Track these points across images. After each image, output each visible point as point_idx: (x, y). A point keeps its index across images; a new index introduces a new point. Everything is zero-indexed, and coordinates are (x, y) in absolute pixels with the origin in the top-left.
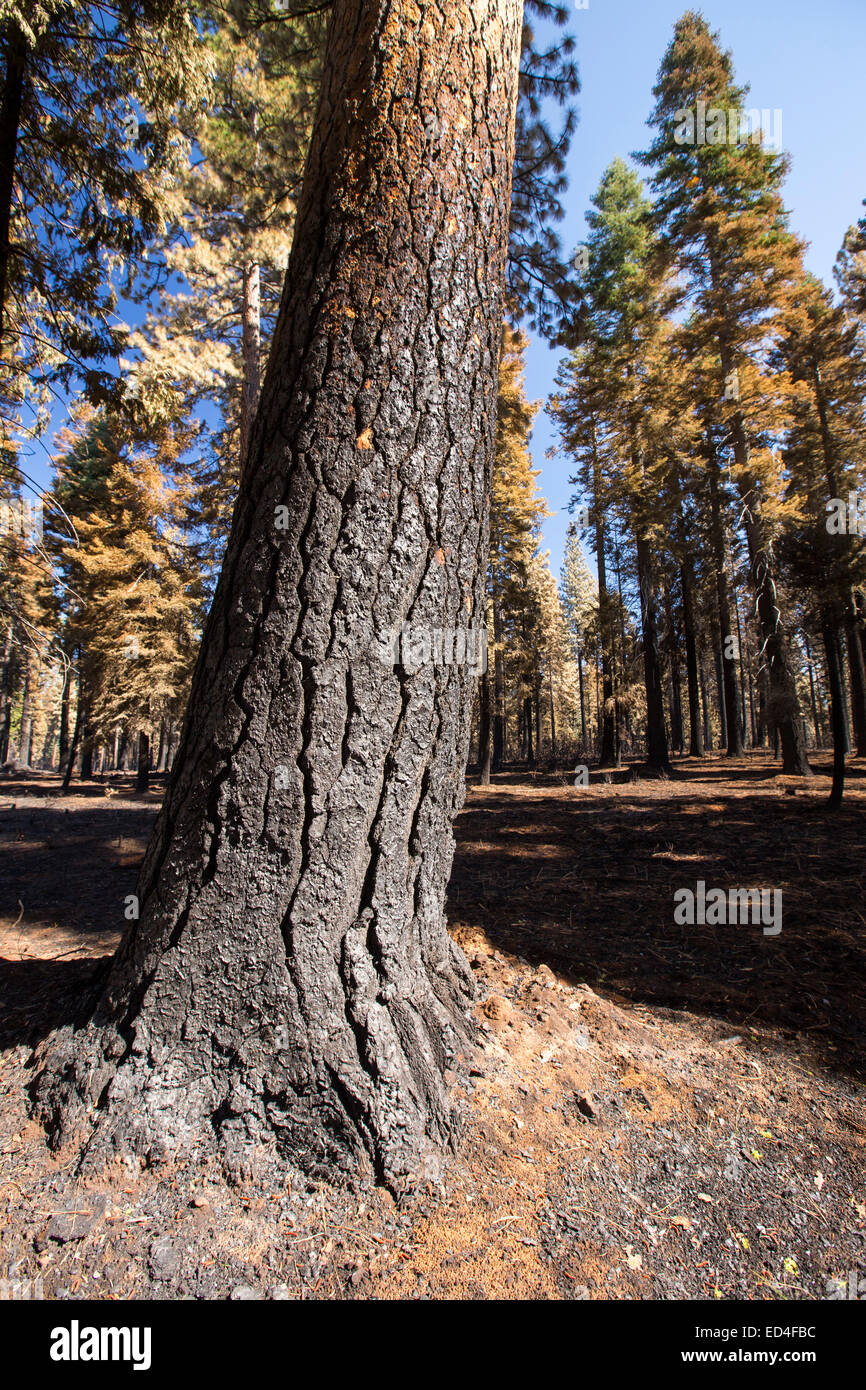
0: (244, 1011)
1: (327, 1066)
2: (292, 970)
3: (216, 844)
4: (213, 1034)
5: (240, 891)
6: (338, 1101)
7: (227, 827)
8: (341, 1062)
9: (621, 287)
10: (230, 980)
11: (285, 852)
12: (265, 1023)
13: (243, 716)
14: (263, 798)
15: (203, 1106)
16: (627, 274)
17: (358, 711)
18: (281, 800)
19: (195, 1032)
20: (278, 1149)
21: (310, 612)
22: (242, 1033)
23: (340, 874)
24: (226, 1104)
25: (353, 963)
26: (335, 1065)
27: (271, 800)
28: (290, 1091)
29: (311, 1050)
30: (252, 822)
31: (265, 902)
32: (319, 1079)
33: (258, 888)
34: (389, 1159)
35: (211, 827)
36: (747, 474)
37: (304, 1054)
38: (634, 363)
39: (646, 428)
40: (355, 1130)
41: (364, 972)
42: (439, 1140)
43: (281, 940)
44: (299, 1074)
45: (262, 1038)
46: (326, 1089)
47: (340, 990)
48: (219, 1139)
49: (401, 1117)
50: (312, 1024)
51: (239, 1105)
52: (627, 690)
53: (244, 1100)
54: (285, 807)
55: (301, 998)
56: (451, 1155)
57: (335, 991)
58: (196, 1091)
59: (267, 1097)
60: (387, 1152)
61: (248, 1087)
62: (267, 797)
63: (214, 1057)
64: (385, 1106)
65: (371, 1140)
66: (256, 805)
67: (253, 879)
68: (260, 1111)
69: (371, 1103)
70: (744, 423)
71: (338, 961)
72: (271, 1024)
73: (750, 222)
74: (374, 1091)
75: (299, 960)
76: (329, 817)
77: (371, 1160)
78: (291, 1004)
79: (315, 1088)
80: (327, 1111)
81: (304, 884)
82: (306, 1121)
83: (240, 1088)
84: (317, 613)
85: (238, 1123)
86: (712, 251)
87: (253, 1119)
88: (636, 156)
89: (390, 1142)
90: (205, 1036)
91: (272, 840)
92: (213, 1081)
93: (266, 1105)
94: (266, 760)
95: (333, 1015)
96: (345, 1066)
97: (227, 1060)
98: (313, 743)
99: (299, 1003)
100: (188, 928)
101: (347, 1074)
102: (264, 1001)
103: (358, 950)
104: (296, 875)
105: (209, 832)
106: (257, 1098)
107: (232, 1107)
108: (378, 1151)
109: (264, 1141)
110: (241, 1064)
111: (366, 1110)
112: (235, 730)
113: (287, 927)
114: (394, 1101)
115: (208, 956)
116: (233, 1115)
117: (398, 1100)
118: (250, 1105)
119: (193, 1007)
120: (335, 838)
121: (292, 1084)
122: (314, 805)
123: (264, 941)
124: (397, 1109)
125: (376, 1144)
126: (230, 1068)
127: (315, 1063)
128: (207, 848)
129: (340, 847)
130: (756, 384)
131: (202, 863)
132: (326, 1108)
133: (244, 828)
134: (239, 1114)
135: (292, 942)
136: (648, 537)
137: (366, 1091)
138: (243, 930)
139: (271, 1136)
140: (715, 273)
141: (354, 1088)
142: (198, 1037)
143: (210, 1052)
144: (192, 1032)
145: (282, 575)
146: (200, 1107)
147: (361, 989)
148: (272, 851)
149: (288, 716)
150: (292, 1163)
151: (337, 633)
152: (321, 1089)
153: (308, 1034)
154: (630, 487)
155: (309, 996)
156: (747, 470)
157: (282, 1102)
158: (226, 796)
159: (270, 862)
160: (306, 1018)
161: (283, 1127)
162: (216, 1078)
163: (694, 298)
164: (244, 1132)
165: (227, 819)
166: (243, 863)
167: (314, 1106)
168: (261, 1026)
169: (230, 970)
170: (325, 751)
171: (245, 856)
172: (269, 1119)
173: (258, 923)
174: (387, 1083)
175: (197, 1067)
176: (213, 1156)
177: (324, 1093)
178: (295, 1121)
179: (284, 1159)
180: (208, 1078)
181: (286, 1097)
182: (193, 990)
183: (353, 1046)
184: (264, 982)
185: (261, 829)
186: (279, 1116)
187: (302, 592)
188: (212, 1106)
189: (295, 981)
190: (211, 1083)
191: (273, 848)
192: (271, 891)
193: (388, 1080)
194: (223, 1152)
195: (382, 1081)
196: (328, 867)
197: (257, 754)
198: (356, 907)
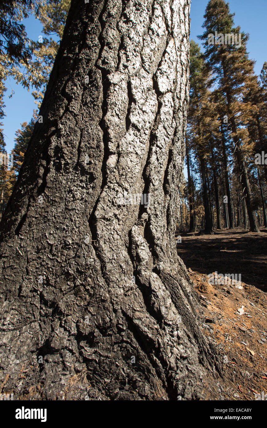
0: (63, 276)
1: (124, 313)
2: (96, 249)
3: (47, 171)
4: (41, 293)
5: (61, 198)
6: (134, 340)
7: (54, 161)
8: (134, 310)
9: (194, 80)
10: (53, 255)
11: (91, 174)
12: (78, 283)
13: (66, 101)
14: (78, 143)
15: (31, 344)
16: (196, 75)
17: (135, 101)
18: (89, 144)
19: (28, 291)
20: (88, 377)
21: (106, 48)
22: (61, 291)
23: (127, 190)
24: (48, 342)
25: (137, 246)
26: (129, 313)
27: (82, 144)
28: (97, 332)
29: (112, 303)
30: (69, 156)
31: (79, 205)
32: (118, 324)
33: (74, 197)
34: (180, 387)
35: (44, 163)
36: (237, 136)
37: (107, 305)
38: (198, 104)
39: (203, 123)
40: (148, 362)
41: (144, 253)
42: (209, 367)
43: (89, 229)
44: (103, 319)
45: (76, 294)
46: (123, 330)
47: (130, 262)
48: (41, 371)
49: (182, 351)
50: (111, 284)
51: (58, 343)
52: (197, 207)
53: (62, 339)
54: (92, 148)
55: (103, 267)
56: (220, 379)
57: (127, 262)
58: (27, 333)
59: (79, 337)
60: (177, 380)
61: (65, 329)
62: (80, 143)
63: (41, 308)
64: (170, 343)
65: (163, 370)
66: (73, 147)
67: (70, 191)
68: (74, 348)
69: (160, 340)
70: (235, 120)
71: (127, 245)
72: (82, 285)
73: (237, 55)
74: (161, 332)
75: (102, 243)
76: (119, 157)
77: (164, 386)
78: (96, 271)
79: (115, 330)
80: (126, 347)
81: (104, 194)
82: (110, 355)
83: (59, 331)
84: (110, 48)
85: (56, 357)
86: (224, 66)
87: (68, 354)
88: (199, 37)
89: (178, 371)
90: (35, 294)
91: (83, 167)
92: (40, 325)
93: (78, 343)
94: (80, 122)
95: (126, 279)
96: (137, 313)
97: (51, 310)
98: (109, 114)
99: (102, 270)
100: (27, 223)
101: (140, 319)
102: (77, 269)
103: (140, 239)
104: (99, 190)
105: (43, 166)
106: (72, 338)
107: (52, 345)
108: (170, 379)
109: (77, 371)
110: (61, 313)
111: (157, 346)
112: (61, 109)
113: (93, 221)
114: (175, 339)
115: (38, 240)
116: (53, 351)
117: (178, 337)
118: (66, 343)
119: (28, 273)
120: (123, 169)
121: (98, 327)
122: (110, 147)
123: (77, 230)
124: (179, 344)
125: (167, 373)
126: (53, 316)
127: (115, 311)
128: (41, 175)
129: (126, 175)
130: (239, 107)
131: (37, 183)
132: (125, 344)
133: (65, 160)
134: (58, 351)
135: (96, 231)
136: (204, 157)
137: (155, 331)
138: (63, 224)
139: (82, 367)
140: (225, 73)
141: (146, 329)
142: (30, 294)
143: (38, 305)
144: (26, 291)
145: (89, 31)
146: (29, 345)
147: (144, 262)
148: (82, 175)
149: (93, 98)
150: (99, 390)
151: (122, 60)
152: (120, 330)
153: (109, 292)
154: (198, 142)
155: (109, 266)
156: (237, 134)
157: (91, 341)
158: (54, 144)
159: (81, 181)
160: (108, 281)
161: (92, 360)
162: (42, 323)
163: (218, 81)
164: (61, 365)
165: (54, 156)
166: (64, 182)
167: (115, 343)
168: (75, 286)
169: (54, 249)
170: (116, 119)
171: (65, 178)
172: (81, 353)
173: (73, 219)
174: (169, 325)
175: (29, 315)
176: (34, 386)
177: (123, 334)
178: (101, 355)
179: (93, 386)
180: (36, 323)
181: (94, 337)
182: (28, 262)
183: (141, 299)
184: (77, 256)
185: (76, 161)
186: (88, 351)
187: (101, 39)
188: (38, 344)
189: (99, 256)
190: (38, 327)
191: (84, 172)
192: (82, 199)
193: (171, 323)
194: (43, 383)
195: (166, 324)
196: (119, 185)
197: (74, 120)
198: (137, 213)
